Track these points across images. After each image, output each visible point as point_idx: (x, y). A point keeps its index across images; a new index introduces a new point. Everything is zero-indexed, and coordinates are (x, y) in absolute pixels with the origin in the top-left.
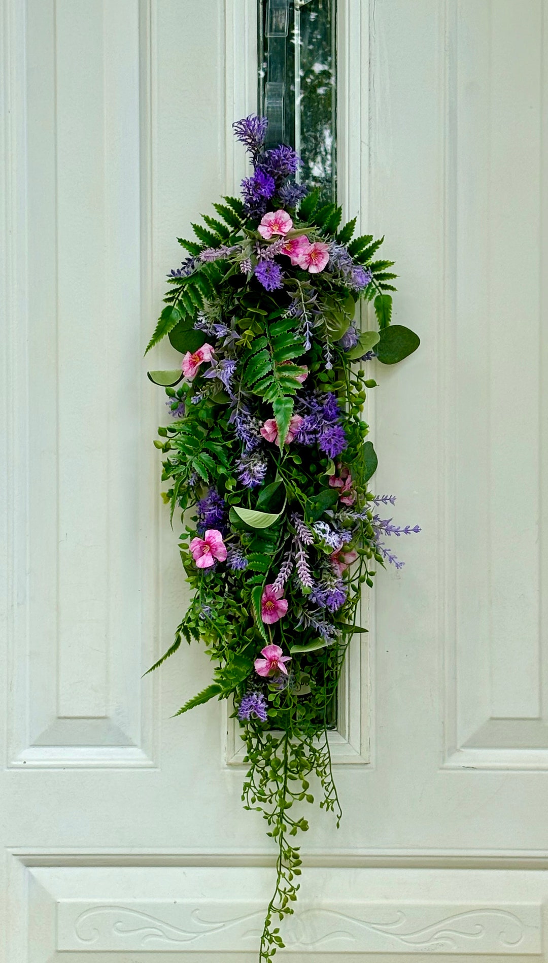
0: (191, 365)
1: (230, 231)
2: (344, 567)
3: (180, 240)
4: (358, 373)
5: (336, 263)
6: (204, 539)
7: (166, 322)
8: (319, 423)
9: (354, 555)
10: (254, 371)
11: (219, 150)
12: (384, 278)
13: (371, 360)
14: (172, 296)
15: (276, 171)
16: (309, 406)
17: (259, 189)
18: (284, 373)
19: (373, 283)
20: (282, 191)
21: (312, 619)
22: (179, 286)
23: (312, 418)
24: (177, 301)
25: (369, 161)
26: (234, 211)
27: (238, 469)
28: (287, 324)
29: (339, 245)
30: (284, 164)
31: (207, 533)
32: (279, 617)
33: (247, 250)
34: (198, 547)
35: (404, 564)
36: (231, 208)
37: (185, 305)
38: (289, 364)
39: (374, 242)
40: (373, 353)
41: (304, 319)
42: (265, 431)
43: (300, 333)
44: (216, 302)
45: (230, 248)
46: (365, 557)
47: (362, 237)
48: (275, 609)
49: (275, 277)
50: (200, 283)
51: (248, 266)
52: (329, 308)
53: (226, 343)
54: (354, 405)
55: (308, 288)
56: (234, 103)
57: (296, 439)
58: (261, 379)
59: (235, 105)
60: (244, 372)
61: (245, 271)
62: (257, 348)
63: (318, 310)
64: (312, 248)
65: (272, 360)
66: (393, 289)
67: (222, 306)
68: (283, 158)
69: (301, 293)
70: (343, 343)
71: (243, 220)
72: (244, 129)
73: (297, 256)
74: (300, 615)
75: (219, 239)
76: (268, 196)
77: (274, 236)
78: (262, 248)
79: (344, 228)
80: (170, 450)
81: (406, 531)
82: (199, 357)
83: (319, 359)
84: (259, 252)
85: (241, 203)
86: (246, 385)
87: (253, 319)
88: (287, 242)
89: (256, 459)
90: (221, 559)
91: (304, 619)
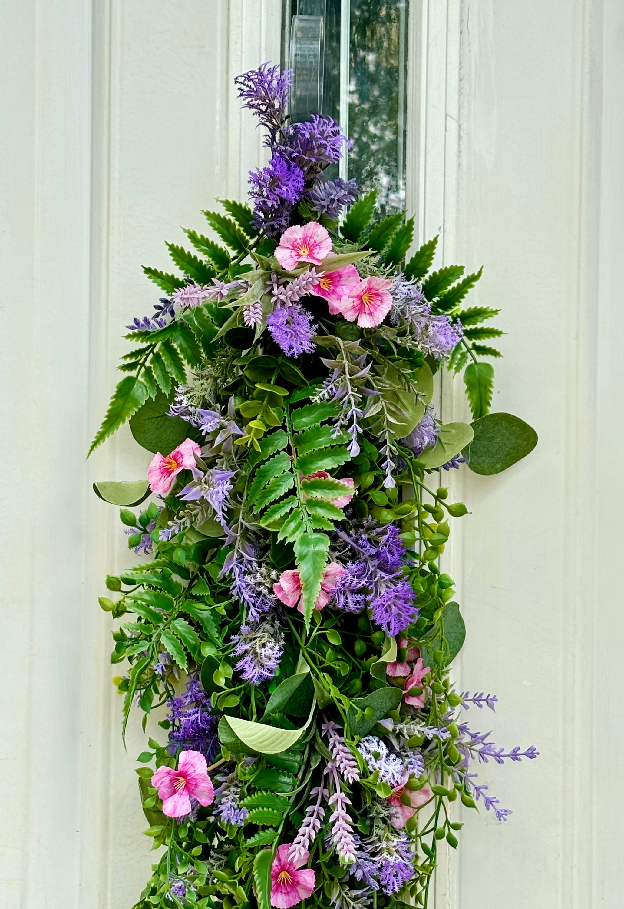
0: (162, 473)
1: (232, 257)
2: (408, 812)
3: (148, 270)
4: (437, 492)
5: (403, 311)
6: (176, 769)
7: (124, 404)
8: (370, 578)
9: (426, 792)
10: (264, 488)
11: (218, 127)
12: (480, 335)
13: (457, 468)
14: (133, 360)
15: (306, 158)
16: (355, 545)
17: (278, 186)
18: (314, 492)
19: (462, 344)
20: (316, 192)
21: (355, 906)
22: (145, 345)
23: (359, 567)
24: (143, 369)
25: (459, 145)
26: (237, 223)
27: (235, 652)
28: (321, 410)
29: (409, 281)
30: (320, 146)
31: (183, 756)
32: (300, 898)
33: (257, 288)
34: (167, 779)
35: (511, 812)
36: (233, 219)
37: (155, 376)
38: (323, 478)
39: (466, 277)
40: (461, 457)
41: (349, 402)
42: (281, 589)
43: (342, 426)
44: (206, 372)
45: (228, 284)
46: (445, 798)
47: (446, 268)
48: (294, 885)
49: (301, 334)
50: (181, 340)
51: (257, 315)
52: (391, 386)
53: (218, 440)
54: (430, 545)
55: (356, 351)
56: (242, 52)
57: (332, 601)
58: (276, 502)
59: (244, 55)
60: (248, 489)
61: (252, 324)
62: (270, 449)
63: (373, 388)
64: (364, 287)
65: (294, 469)
66: (495, 353)
67: (216, 379)
68: (319, 136)
69: (345, 361)
70: (413, 440)
71: (252, 238)
72: (253, 87)
73: (339, 298)
74: (335, 898)
75: (212, 270)
76: (293, 198)
77: (301, 265)
78: (281, 285)
79: (418, 254)
80: (126, 613)
81: (515, 756)
82: (176, 461)
83: (373, 469)
84: (275, 292)
85: (250, 210)
86: (251, 509)
87: (265, 402)
88: (321, 275)
89: (266, 635)
90: (205, 801)
91: (342, 904)
